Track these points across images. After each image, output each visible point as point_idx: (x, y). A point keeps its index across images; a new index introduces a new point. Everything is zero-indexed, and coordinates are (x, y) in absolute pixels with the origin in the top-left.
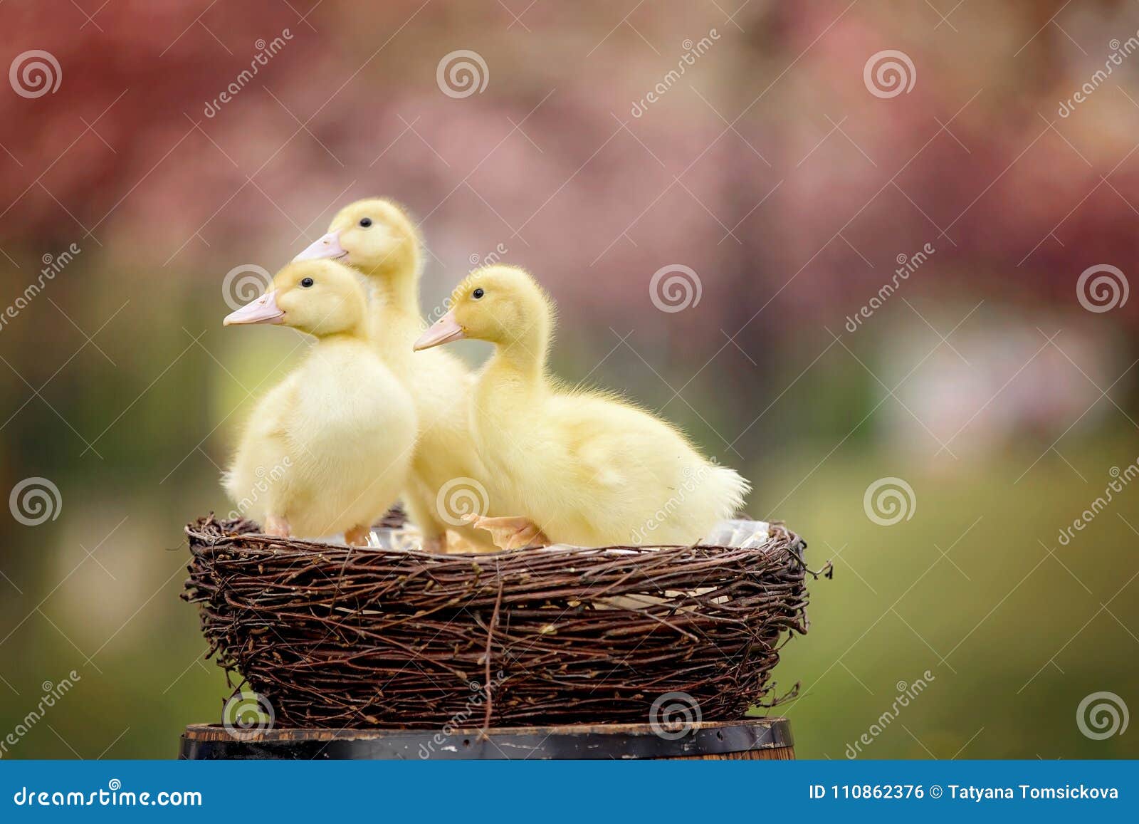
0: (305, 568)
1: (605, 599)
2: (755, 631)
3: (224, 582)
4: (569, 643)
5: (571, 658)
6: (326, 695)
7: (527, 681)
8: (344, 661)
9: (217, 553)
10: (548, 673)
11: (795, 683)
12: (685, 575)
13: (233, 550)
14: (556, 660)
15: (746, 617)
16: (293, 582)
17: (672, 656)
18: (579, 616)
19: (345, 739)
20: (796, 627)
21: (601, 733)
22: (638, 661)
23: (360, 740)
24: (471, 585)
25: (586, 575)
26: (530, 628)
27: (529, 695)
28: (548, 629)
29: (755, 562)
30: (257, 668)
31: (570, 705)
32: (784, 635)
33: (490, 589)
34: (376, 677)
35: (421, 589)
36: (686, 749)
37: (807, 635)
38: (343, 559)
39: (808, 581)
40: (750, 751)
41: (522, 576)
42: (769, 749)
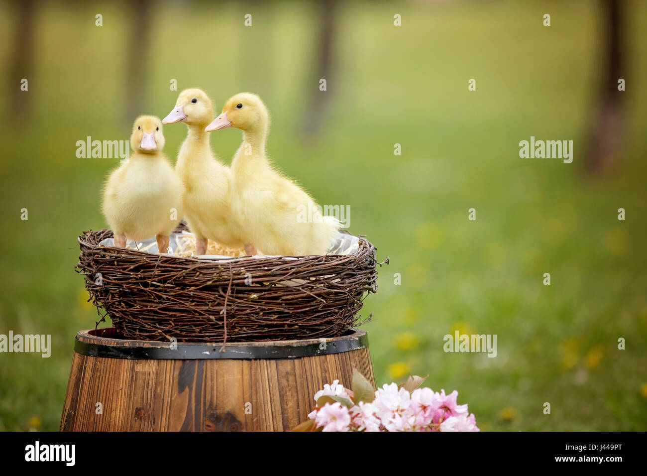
0: (138, 264)
1: (281, 282)
2: (351, 295)
3: (97, 268)
4: (264, 303)
5: (264, 310)
6: (146, 323)
7: (244, 320)
8: (156, 309)
9: (94, 254)
10: (253, 317)
11: (370, 314)
12: (319, 270)
13: (102, 253)
14: (257, 311)
15: (348, 289)
16: (131, 270)
17: (312, 308)
18: (269, 290)
19: (156, 347)
20: (371, 290)
21: (278, 345)
22: (296, 311)
23: (163, 348)
24: (218, 275)
25: (272, 271)
26: (245, 295)
27: (244, 327)
28: (254, 296)
29: (352, 262)
30: (113, 309)
31: (263, 331)
32: (365, 293)
33: (226, 277)
34: (171, 316)
35: (193, 276)
36: (318, 352)
37: (377, 293)
38: (157, 260)
39: (377, 268)
40: (348, 352)
41: (242, 271)
42: (358, 350)
